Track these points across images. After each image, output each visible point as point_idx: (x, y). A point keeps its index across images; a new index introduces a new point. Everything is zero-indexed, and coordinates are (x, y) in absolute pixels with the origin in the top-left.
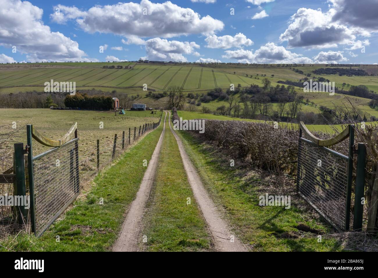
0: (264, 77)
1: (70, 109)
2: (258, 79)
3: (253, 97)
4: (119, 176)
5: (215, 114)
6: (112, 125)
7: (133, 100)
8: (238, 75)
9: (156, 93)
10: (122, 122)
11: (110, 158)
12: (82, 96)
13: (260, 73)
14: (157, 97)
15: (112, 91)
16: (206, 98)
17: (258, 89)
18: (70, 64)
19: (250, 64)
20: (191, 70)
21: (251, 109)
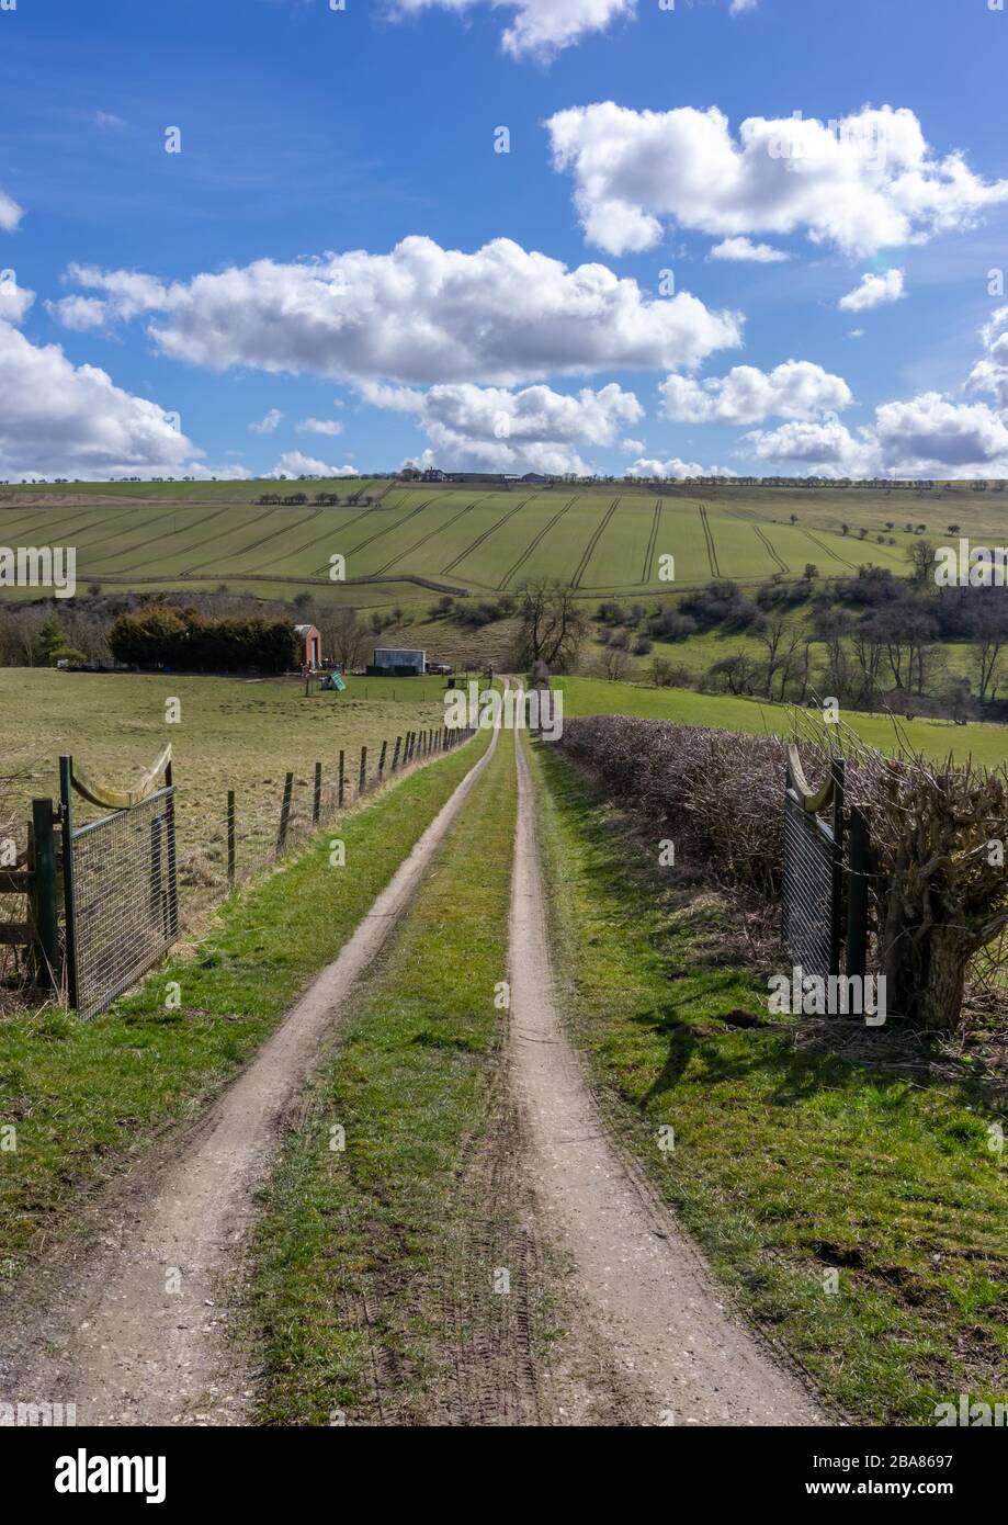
0: (916, 533)
1: (130, 670)
2: (892, 542)
3: (869, 617)
4: (293, 904)
5: (701, 690)
6: (291, 734)
7: (377, 632)
8: (805, 526)
9: (469, 603)
10: (332, 721)
11: (270, 851)
12: (177, 619)
13: (900, 518)
14: (474, 620)
15: (295, 595)
16: (674, 624)
17: (890, 584)
18: (131, 487)
19: (860, 483)
20: (614, 507)
21: (859, 670)
